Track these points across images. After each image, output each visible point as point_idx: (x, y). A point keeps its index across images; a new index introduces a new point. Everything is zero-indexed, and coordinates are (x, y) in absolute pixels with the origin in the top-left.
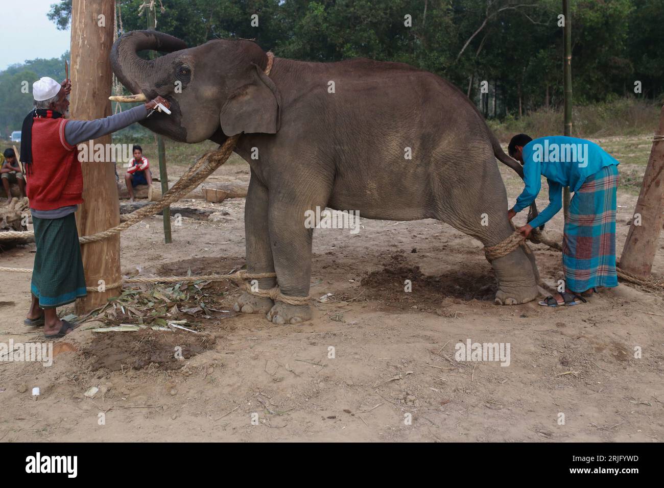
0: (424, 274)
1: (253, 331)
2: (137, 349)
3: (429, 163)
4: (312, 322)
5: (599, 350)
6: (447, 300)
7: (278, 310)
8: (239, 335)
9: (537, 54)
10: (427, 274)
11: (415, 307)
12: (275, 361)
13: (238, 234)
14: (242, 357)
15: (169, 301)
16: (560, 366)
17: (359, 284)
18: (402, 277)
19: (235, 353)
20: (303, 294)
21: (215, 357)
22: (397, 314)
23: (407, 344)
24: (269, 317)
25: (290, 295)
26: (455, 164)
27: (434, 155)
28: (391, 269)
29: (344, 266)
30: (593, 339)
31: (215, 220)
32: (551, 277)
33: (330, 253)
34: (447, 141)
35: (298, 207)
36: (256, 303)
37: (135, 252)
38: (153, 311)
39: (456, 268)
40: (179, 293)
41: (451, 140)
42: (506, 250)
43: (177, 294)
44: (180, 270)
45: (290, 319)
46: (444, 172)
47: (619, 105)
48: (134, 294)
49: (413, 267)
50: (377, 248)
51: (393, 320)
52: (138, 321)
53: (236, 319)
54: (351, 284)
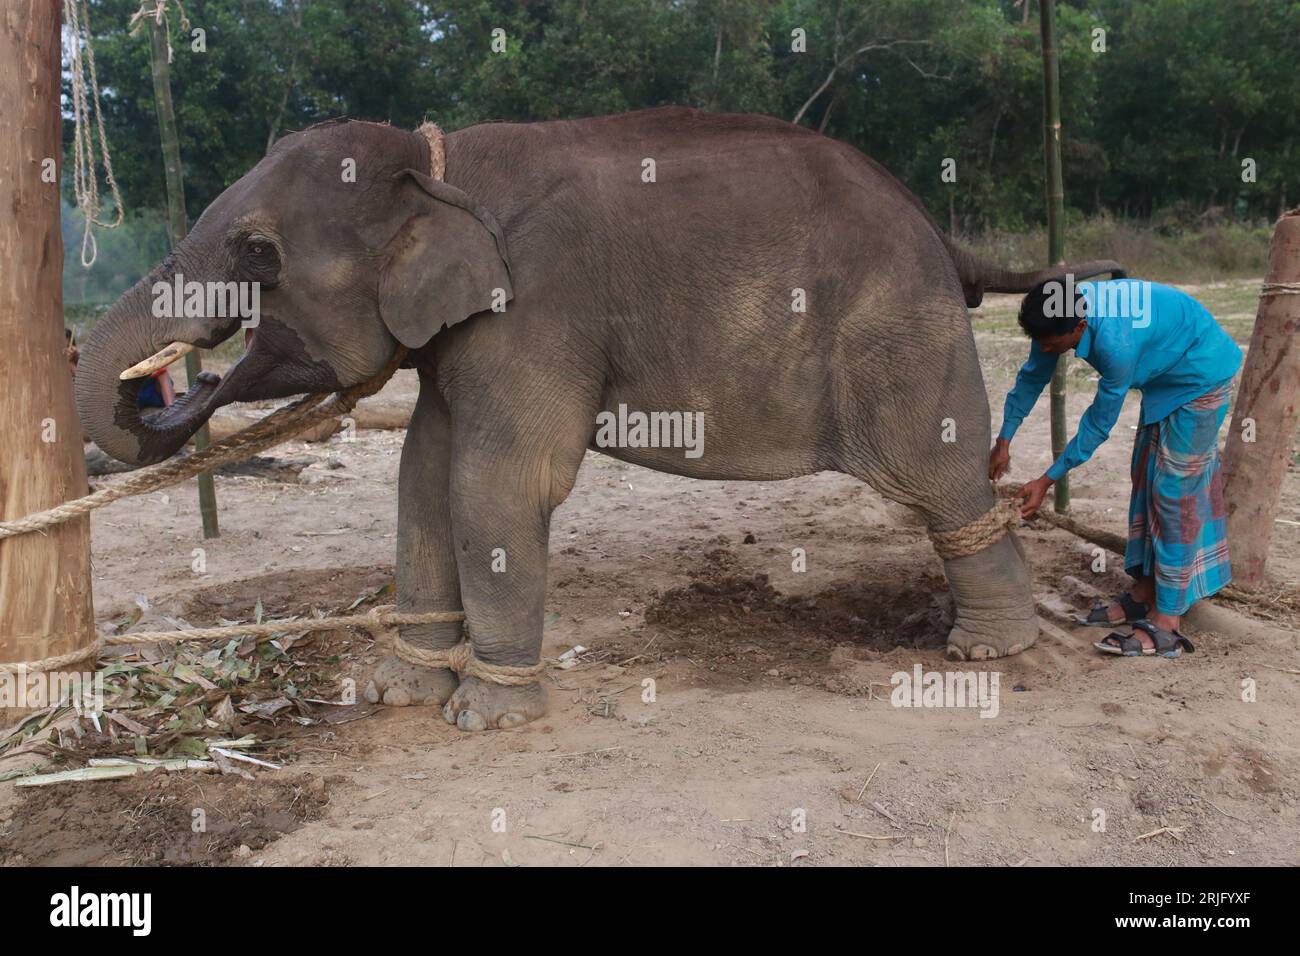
0: (781, 590)
1: (413, 754)
2: (128, 830)
3: (830, 349)
4: (547, 722)
5: (1212, 767)
6: (841, 654)
7: (469, 697)
8: (382, 766)
9: (931, 135)
10: (787, 593)
11: (775, 672)
12: (476, 840)
13: (365, 511)
14: (394, 836)
15: (213, 686)
16: (1137, 816)
17: (641, 620)
18: (735, 600)
19: (377, 825)
20: (528, 660)
21: (326, 840)
22: (739, 691)
23: (782, 777)
24: (449, 715)
25: (498, 663)
26: (888, 350)
27: (843, 330)
28: (709, 583)
29: (604, 579)
30: (1193, 743)
31: (314, 480)
32: (1050, 588)
33: (571, 551)
34: (872, 298)
35: (520, 462)
36: (416, 682)
37: (135, 561)
38: (172, 719)
39: (847, 575)
40: (236, 663)
41: (881, 294)
42: (981, 539)
43: (230, 665)
44: (238, 606)
45: (499, 718)
46: (864, 367)
47: (1089, 230)
48: (126, 673)
49: (754, 576)
50: (669, 534)
51: (732, 708)
52: (134, 748)
53: (372, 722)
54: (621, 621)
